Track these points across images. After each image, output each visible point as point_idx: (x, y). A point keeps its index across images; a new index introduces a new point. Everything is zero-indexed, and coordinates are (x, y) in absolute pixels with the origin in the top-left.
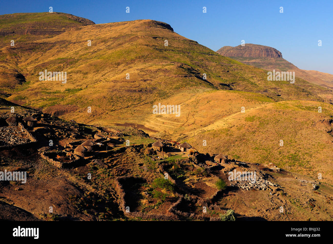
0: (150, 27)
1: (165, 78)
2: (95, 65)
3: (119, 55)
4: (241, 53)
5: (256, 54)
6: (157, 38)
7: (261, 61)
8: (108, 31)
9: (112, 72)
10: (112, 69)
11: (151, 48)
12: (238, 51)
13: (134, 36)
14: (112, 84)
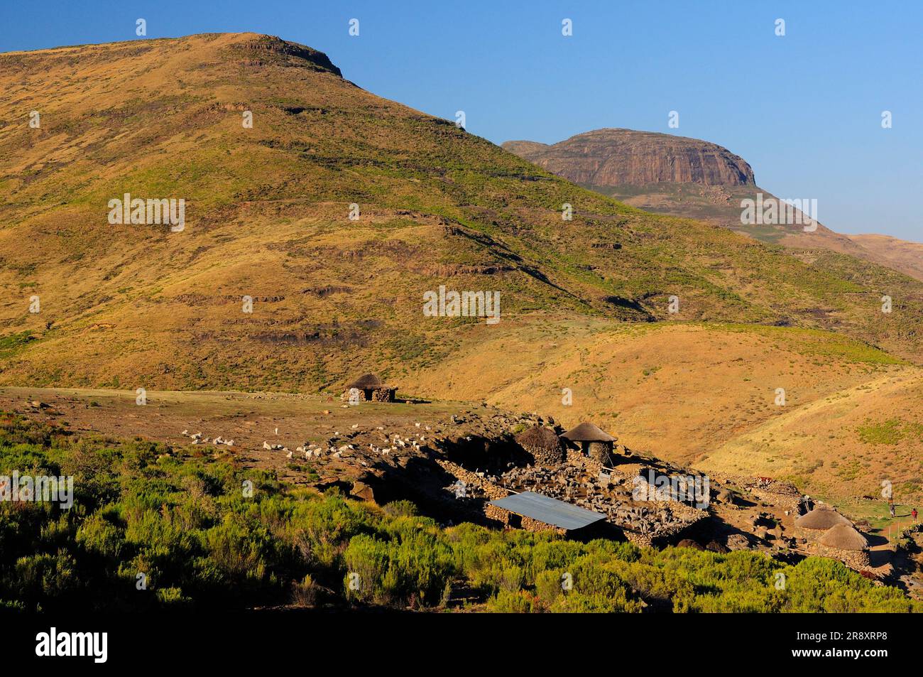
0: (261, 64)
1: (406, 279)
2: (63, 233)
3: (160, 187)
4: (586, 171)
5: (649, 173)
6: (304, 113)
7: (668, 199)
8: (65, 83)
9: (147, 262)
10: (140, 247)
11: (290, 156)
12: (570, 160)
13: (202, 105)
14: (185, 311)
